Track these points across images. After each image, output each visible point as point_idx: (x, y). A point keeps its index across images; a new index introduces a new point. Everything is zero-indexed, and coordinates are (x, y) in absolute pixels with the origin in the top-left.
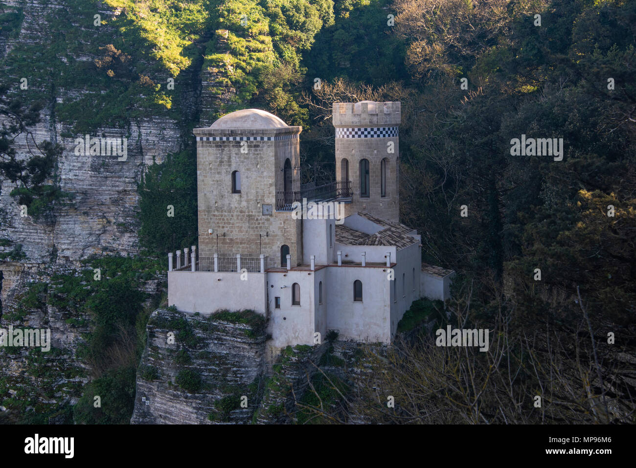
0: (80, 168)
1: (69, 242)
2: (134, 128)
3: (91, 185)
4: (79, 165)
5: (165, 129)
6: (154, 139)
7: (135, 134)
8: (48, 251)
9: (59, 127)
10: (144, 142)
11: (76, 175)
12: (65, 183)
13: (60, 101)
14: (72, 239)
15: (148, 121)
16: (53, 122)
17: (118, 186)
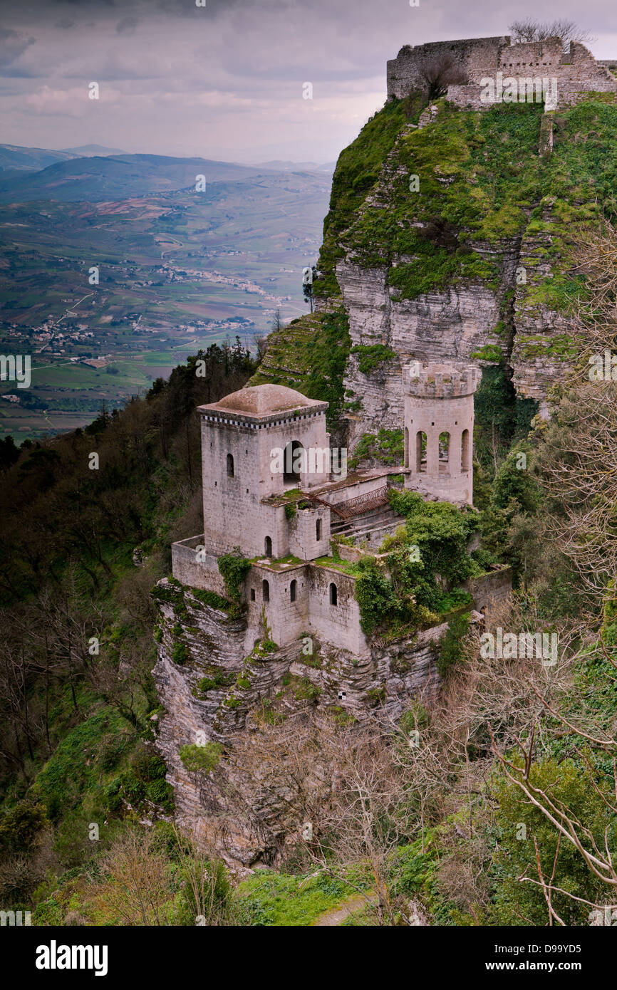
0: (408, 331)
1: (396, 400)
2: (454, 296)
3: (416, 348)
4: (407, 327)
5: (480, 299)
6: (470, 307)
7: (454, 302)
8: (381, 406)
9: (391, 290)
10: (461, 311)
11: (403, 338)
12: (396, 344)
13: (395, 265)
14: (399, 398)
15: (465, 290)
16: (387, 286)
17: (440, 351)
